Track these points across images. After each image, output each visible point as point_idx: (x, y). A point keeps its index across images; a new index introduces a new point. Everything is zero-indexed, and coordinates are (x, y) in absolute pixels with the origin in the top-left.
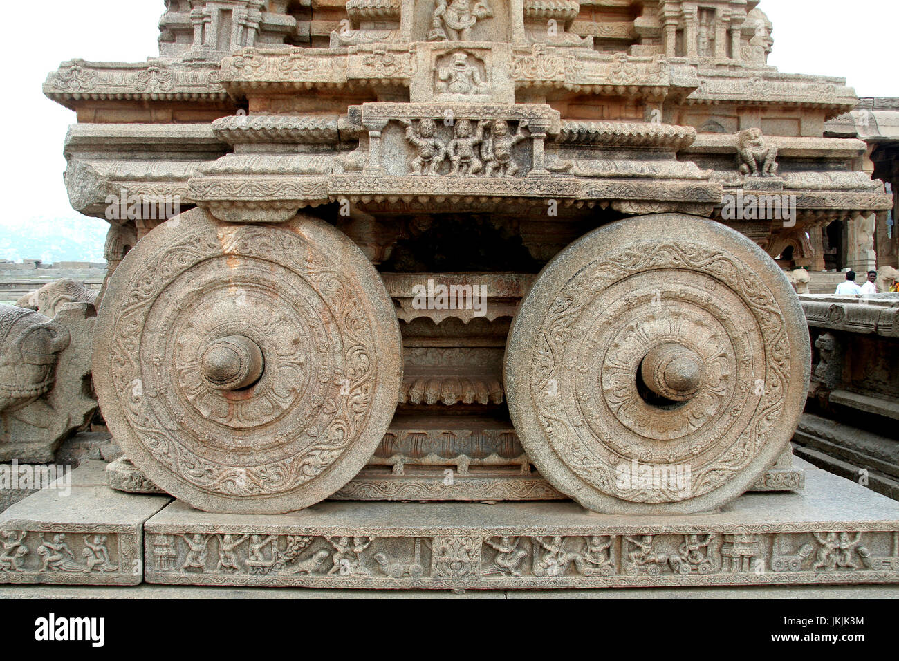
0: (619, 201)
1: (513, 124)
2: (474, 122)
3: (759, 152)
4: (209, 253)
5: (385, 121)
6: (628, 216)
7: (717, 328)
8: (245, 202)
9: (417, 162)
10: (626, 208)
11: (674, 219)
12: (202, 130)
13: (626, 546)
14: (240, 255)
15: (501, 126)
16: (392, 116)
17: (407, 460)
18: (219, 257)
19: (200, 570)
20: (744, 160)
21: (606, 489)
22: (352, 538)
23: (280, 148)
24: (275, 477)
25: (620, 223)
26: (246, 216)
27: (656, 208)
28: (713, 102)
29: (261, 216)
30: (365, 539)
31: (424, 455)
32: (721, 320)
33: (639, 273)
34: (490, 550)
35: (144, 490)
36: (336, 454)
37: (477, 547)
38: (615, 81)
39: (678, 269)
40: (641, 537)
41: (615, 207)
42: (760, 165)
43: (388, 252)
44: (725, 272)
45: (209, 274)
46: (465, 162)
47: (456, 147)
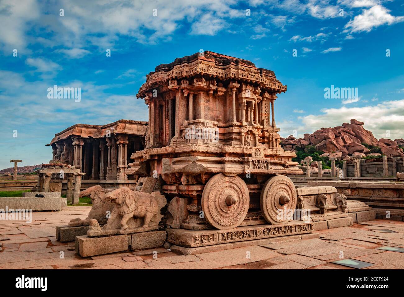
0: (276, 173)
1: (266, 161)
2: (262, 161)
3: (288, 165)
7: (287, 193)
8: (230, 173)
9: (255, 167)
13: (279, 229)
14: (229, 182)
16: (251, 160)
18: (225, 182)
19: (226, 240)
20: (286, 166)
21: (275, 220)
22: (246, 231)
24: (233, 222)
25: (276, 176)
26: (231, 175)
27: (280, 174)
32: (287, 191)
33: (278, 184)
34: (264, 232)
37: (262, 231)
39: (283, 183)
40: (281, 227)
41: (275, 174)
42: (288, 166)
44: (288, 184)
47: (260, 165)
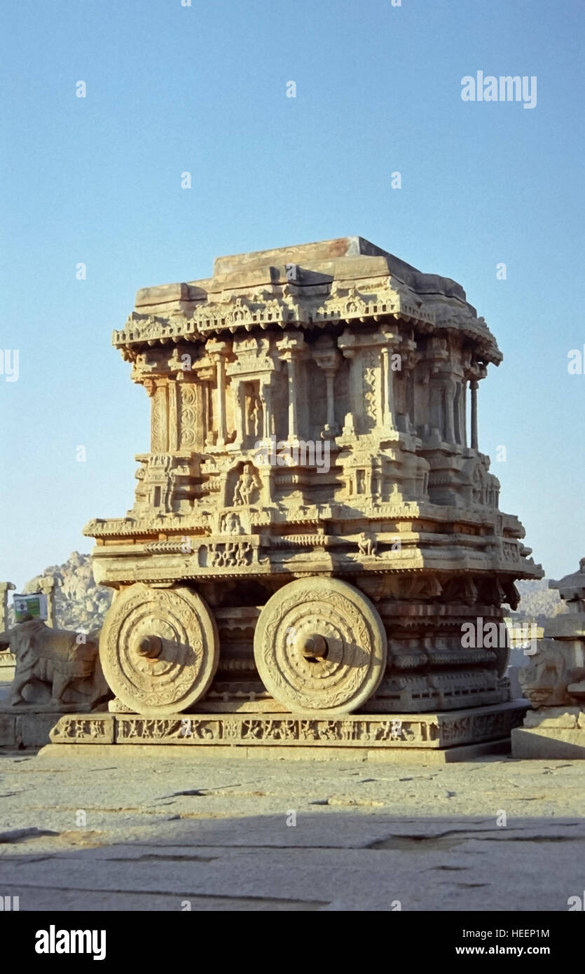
1: (245, 545)
2: (231, 544)
4: (143, 601)
5: (199, 546)
6: (297, 579)
10: (297, 575)
11: (315, 579)
12: (140, 548)
14: (154, 601)
15: (240, 546)
16: (203, 544)
17: (230, 695)
18: (146, 603)
19: (135, 736)
23: (170, 555)
25: (294, 582)
27: (307, 575)
28: (351, 520)
29: (161, 585)
30: (197, 722)
31: (236, 692)
33: (301, 603)
35: (122, 711)
36: (190, 686)
37: (239, 726)
38: (295, 519)
40: (305, 722)
43: (221, 598)
45: (142, 610)
46: (228, 562)
47: (225, 555)
